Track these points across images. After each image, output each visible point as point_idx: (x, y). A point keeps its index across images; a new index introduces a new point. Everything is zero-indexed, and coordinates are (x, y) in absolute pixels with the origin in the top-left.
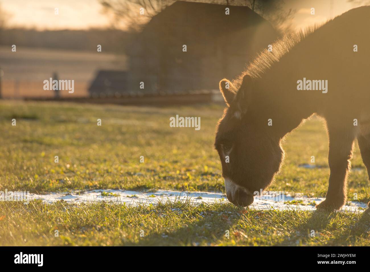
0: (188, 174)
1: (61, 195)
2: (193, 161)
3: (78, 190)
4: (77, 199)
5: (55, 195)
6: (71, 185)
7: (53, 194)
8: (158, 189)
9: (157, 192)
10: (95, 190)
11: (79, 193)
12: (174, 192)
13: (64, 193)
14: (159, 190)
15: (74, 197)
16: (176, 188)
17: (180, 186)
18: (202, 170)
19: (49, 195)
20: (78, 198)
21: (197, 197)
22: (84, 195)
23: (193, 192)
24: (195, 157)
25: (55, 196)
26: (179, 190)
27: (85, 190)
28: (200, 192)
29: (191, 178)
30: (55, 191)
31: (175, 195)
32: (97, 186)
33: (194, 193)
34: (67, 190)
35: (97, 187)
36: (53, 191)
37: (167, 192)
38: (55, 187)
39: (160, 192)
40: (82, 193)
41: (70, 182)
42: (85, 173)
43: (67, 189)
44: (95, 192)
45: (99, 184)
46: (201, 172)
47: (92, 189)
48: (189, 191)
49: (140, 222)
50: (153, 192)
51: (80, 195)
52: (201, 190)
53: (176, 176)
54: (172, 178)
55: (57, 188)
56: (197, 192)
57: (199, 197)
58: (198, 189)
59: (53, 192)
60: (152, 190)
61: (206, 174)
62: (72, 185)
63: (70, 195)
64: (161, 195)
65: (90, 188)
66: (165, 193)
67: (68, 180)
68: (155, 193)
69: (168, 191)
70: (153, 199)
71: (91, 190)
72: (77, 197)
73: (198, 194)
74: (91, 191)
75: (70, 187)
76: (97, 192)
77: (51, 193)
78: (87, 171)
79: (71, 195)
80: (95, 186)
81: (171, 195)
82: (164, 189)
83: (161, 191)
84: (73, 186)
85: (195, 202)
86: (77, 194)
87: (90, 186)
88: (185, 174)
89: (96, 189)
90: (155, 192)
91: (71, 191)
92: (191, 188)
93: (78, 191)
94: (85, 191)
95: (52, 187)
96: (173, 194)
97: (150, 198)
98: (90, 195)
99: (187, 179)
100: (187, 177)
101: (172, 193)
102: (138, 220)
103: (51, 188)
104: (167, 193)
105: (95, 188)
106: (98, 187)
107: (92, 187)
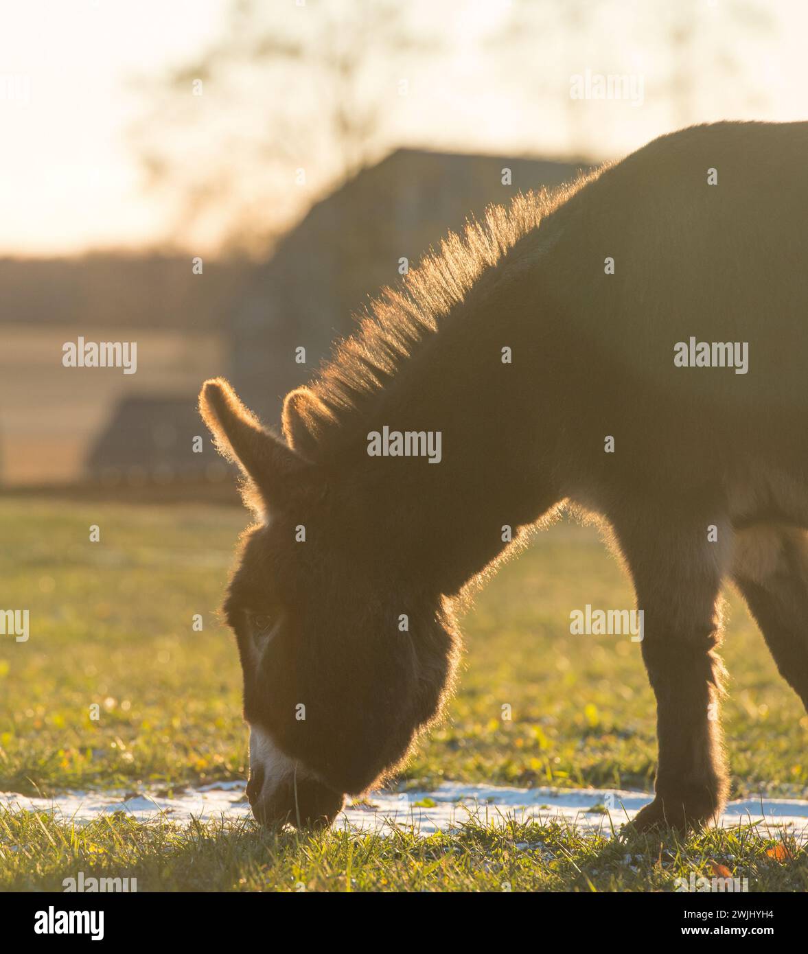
0: (534, 732)
1: (108, 800)
2: (533, 690)
3: (161, 781)
4: (168, 812)
5: (84, 798)
6: (133, 765)
7: (79, 797)
8: (441, 779)
9: (441, 790)
10: (219, 784)
11: (170, 792)
12: (499, 789)
13: (115, 793)
14: (447, 785)
15: (153, 806)
16: (504, 777)
17: (515, 770)
18: (578, 718)
19: (65, 798)
20: (170, 809)
21: (588, 809)
22: (185, 799)
23: (566, 791)
24: (538, 679)
25: (87, 801)
26: (516, 783)
27: (187, 782)
28: (591, 791)
29: (544, 744)
30: (81, 785)
31: (503, 801)
32: (226, 769)
33: (573, 795)
34: (122, 783)
35: (227, 774)
36: (75, 785)
37: (475, 789)
38: (79, 772)
39: (448, 790)
40: (179, 792)
41: (129, 757)
42: (171, 727)
43: (123, 778)
44: (219, 789)
45: (232, 762)
46: (574, 726)
47: (209, 778)
48: (554, 789)
49: (416, 885)
50: (423, 789)
51: (172, 799)
52: (597, 784)
53: (489, 740)
54: (480, 746)
55: (88, 775)
56: (583, 791)
57: (596, 808)
58: (585, 779)
59: (75, 789)
60: (420, 784)
61: (593, 731)
62: (138, 764)
63: (137, 799)
64: (455, 800)
65: (203, 776)
66: (470, 795)
67: (123, 747)
68: (435, 794)
69: (480, 786)
70: (434, 813)
71: (207, 783)
72: (165, 805)
73: (588, 797)
74: (205, 788)
75: (130, 772)
76: (232, 790)
77: (70, 792)
78: (176, 723)
79: (144, 799)
80: (219, 769)
81: (491, 801)
82: (459, 779)
83: (452, 788)
84: (142, 768)
85: (584, 822)
86: (162, 794)
87: (198, 769)
88: (522, 734)
89: (224, 779)
90: (433, 790)
91: (139, 786)
92: (558, 777)
93: (161, 787)
94: (186, 786)
95: (69, 771)
96: (499, 798)
97: (417, 810)
98: (206, 798)
99: (535, 749)
100: (530, 743)
101: (493, 792)
102: (407, 877)
103: (66, 777)
104: (476, 795)
105: (217, 776)
106: (230, 772)
107: (207, 773)
